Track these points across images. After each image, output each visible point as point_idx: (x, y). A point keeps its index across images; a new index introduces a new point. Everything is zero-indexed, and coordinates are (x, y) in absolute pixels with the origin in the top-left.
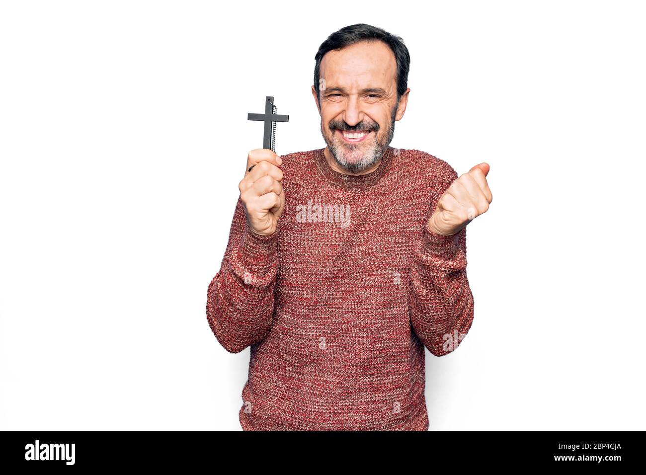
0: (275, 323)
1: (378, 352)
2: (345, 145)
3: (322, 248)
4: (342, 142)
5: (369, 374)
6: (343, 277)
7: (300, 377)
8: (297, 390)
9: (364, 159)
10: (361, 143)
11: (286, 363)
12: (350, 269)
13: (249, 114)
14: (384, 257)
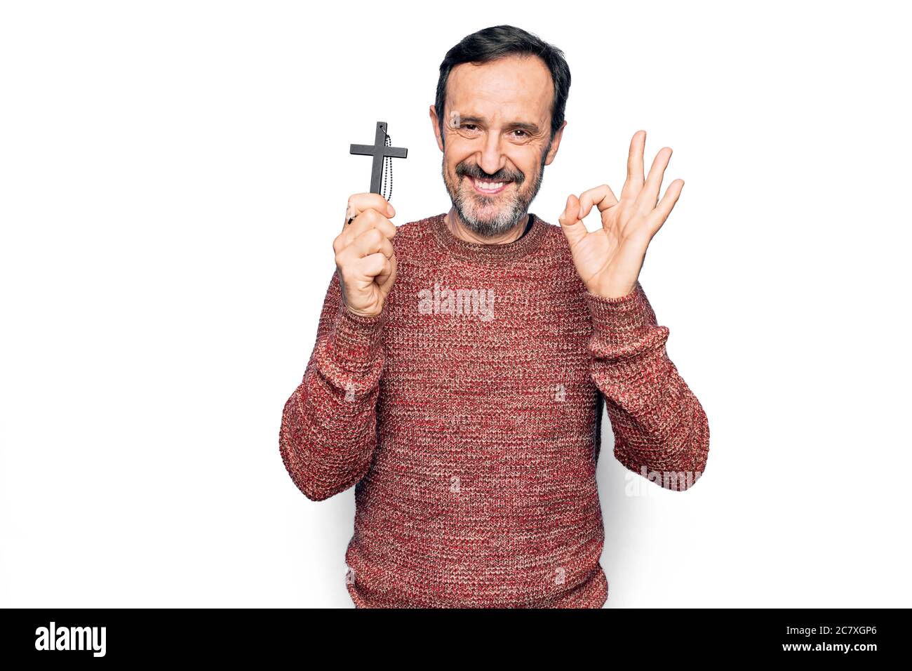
0: (383, 462)
1: (537, 499)
2: (476, 196)
3: (448, 350)
4: (472, 193)
5: (526, 529)
6: (482, 393)
7: (424, 536)
8: (423, 555)
9: (500, 217)
10: (496, 195)
11: (405, 516)
12: (492, 383)
13: (352, 145)
14: (544, 369)
